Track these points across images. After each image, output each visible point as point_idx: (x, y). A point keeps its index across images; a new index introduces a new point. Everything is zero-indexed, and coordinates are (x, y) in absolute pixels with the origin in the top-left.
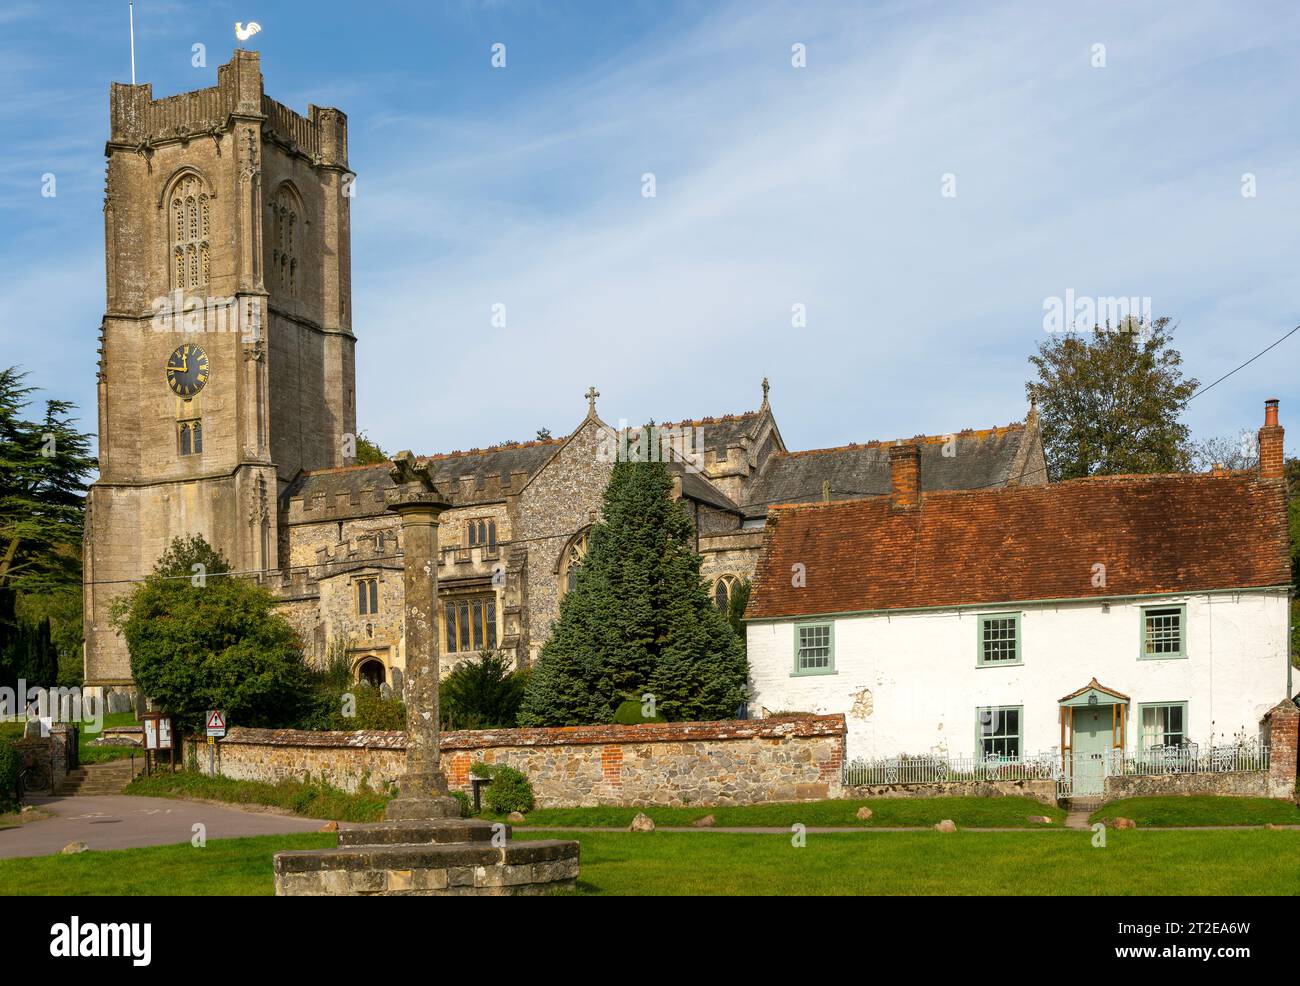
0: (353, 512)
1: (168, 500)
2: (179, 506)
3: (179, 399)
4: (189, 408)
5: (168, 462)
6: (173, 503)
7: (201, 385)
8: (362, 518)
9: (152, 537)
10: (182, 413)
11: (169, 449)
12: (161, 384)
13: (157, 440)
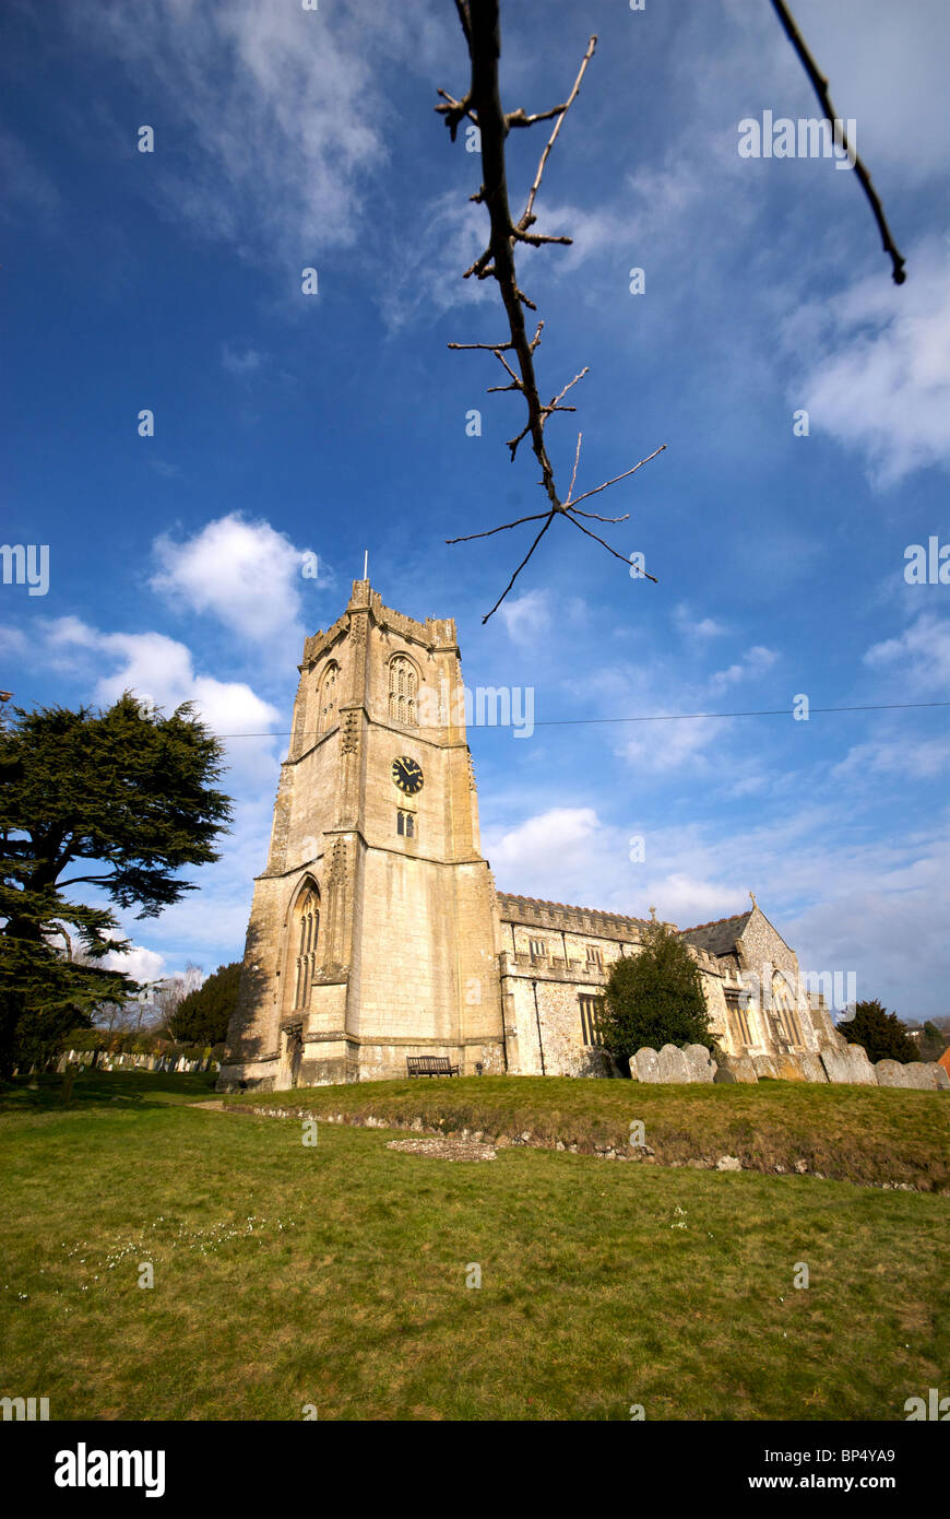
0: (522, 920)
1: (392, 866)
2: (401, 876)
3: (400, 792)
4: (409, 802)
5: (389, 835)
6: (395, 871)
7: (418, 789)
8: (528, 925)
9: (375, 893)
10: (402, 803)
11: (391, 825)
12: (385, 775)
13: (380, 814)
